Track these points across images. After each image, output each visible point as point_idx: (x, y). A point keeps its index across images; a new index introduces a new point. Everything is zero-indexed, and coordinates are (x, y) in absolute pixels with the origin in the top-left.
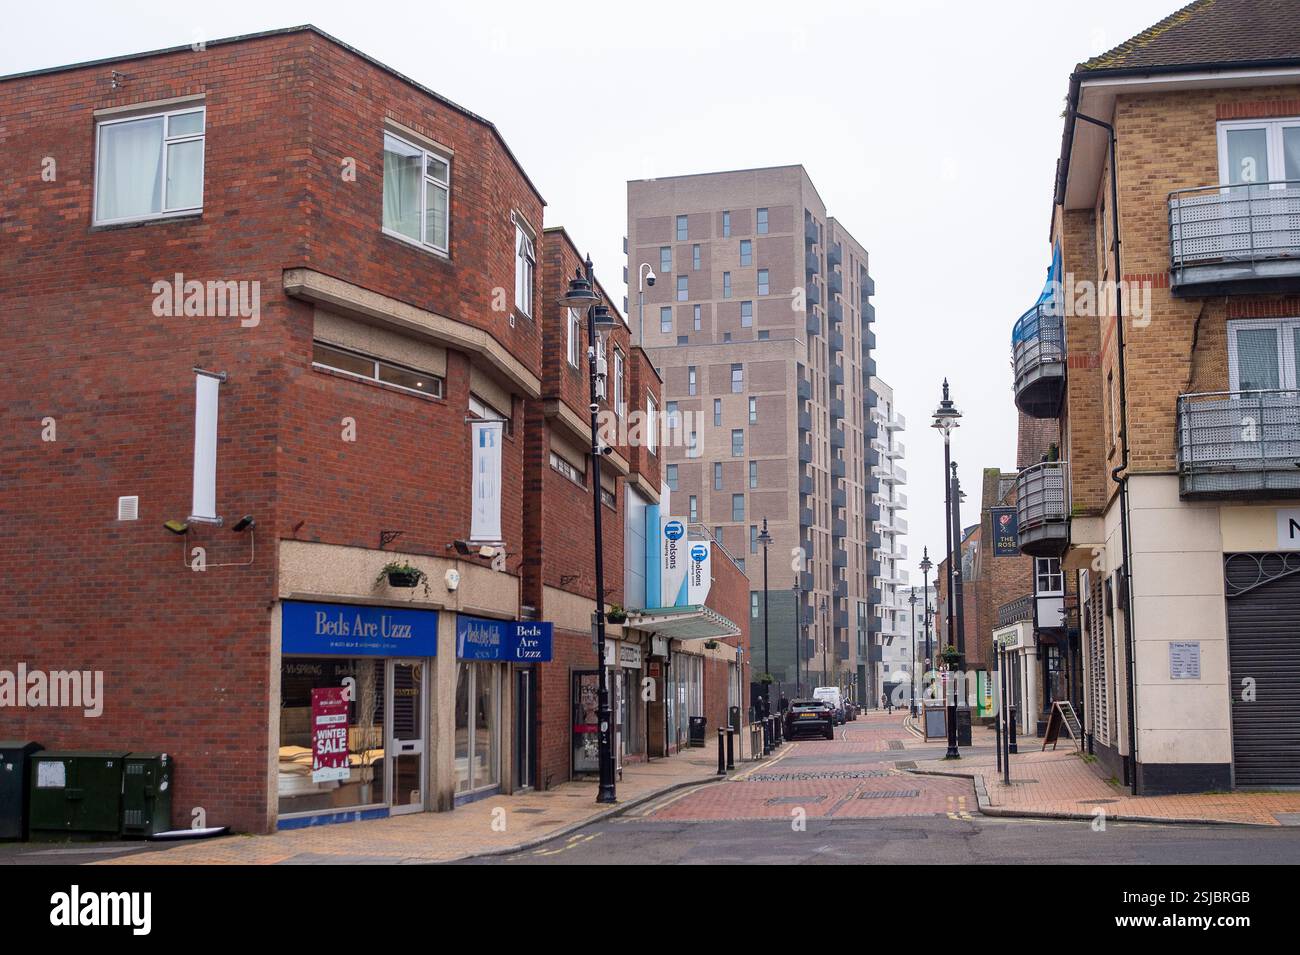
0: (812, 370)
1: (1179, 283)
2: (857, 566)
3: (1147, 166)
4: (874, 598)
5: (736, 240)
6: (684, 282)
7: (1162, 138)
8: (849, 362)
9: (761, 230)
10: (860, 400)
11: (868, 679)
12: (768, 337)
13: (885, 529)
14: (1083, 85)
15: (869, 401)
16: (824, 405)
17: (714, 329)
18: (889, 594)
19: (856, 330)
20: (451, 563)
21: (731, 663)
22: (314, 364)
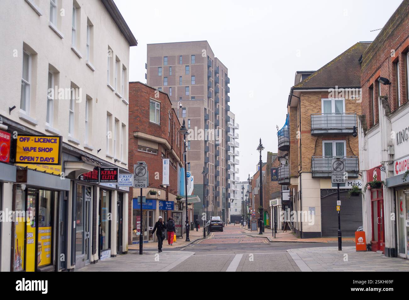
0: (209, 110)
1: (313, 133)
2: (223, 176)
3: (307, 108)
4: (228, 186)
5: (184, 65)
6: (166, 79)
7: (310, 102)
8: (221, 107)
9: (192, 62)
10: (224, 119)
11: (226, 214)
12: (194, 99)
13: (232, 163)
14: (294, 91)
15: (227, 120)
16: (213, 122)
17: (176, 95)
18: (233, 185)
19: (223, 96)
20: (159, 189)
21: (191, 209)
22: (138, 150)
